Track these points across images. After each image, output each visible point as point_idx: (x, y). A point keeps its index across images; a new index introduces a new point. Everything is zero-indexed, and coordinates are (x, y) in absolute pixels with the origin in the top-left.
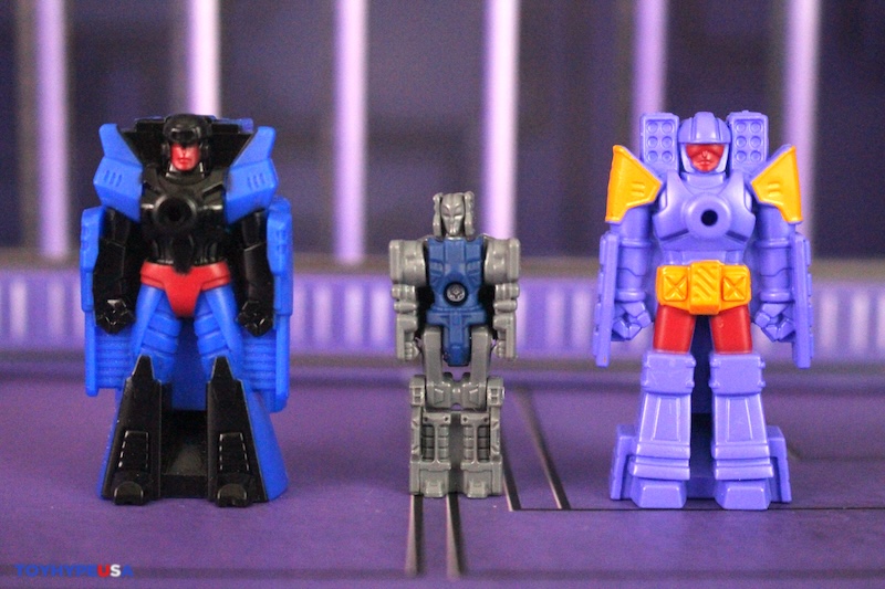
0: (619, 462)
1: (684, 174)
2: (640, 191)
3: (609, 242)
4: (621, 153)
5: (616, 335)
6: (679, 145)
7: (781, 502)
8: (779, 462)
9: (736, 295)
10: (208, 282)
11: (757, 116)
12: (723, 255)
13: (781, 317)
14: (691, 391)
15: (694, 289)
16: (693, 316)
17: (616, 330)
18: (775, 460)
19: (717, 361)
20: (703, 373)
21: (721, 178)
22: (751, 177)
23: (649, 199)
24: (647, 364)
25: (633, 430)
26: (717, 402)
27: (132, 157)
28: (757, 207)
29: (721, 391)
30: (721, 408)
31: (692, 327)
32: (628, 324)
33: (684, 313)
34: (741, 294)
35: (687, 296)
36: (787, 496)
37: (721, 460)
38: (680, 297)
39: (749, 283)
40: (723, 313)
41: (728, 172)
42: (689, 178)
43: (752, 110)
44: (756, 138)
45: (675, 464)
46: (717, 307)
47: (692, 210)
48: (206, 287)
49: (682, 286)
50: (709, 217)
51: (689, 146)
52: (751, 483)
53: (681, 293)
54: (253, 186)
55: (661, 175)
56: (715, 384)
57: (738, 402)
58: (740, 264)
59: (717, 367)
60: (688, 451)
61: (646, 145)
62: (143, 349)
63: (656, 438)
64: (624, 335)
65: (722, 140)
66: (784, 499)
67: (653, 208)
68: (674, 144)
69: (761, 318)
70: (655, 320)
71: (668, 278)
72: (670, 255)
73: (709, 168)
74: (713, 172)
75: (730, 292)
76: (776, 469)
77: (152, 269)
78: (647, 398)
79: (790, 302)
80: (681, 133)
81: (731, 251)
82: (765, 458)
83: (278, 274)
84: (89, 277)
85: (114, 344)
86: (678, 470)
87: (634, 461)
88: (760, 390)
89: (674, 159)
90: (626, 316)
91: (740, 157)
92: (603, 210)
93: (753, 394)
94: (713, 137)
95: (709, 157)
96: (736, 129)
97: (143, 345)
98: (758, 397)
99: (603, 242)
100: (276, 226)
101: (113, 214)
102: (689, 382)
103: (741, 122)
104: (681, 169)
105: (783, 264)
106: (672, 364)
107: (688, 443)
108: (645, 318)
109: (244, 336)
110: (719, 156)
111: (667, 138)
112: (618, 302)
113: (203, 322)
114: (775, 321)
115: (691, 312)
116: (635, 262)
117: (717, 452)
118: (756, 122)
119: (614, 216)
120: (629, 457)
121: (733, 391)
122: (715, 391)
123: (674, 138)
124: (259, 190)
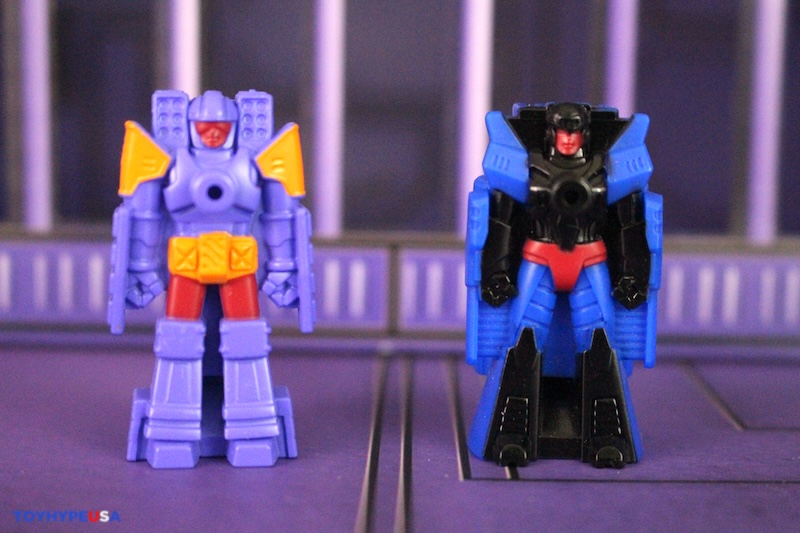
0: (134, 425)
1: (193, 150)
2: (151, 165)
3: (121, 215)
4: (131, 129)
5: (129, 303)
6: (189, 122)
7: (287, 458)
8: (286, 420)
9: (242, 265)
10: (590, 259)
11: (263, 95)
12: (231, 227)
13: (286, 285)
14: (201, 356)
15: (203, 260)
16: (203, 285)
17: (130, 298)
18: (281, 419)
19: (225, 327)
20: (213, 339)
21: (228, 155)
22: (256, 153)
23: (160, 173)
24: (159, 330)
25: (146, 394)
26: (226, 365)
27: (516, 142)
28: (263, 183)
29: (232, 356)
30: (231, 372)
31: (203, 296)
32: (142, 293)
33: (195, 282)
34: (248, 264)
35: (197, 265)
36: (293, 452)
37: (232, 420)
38: (189, 267)
39: (256, 252)
40: (232, 282)
41: (235, 148)
42: (197, 153)
43: (258, 89)
44: (261, 116)
45: (187, 425)
46: (225, 276)
47: (198, 185)
48: (587, 264)
49: (192, 256)
50: (215, 192)
51: (197, 123)
52: (258, 442)
53: (191, 263)
54: (632, 169)
55: (171, 150)
56: (223, 349)
57: (246, 365)
58: (247, 235)
59: (226, 333)
60: (199, 413)
61: (156, 122)
62: (524, 322)
63: (169, 402)
64: (138, 303)
65: (229, 118)
66: (290, 455)
67: (164, 182)
68: (184, 121)
69: (268, 286)
70: (167, 288)
71: (178, 249)
72: (180, 227)
73: (217, 144)
74: (220, 148)
75: (238, 262)
76: (283, 427)
77: (535, 246)
78: (160, 364)
79: (294, 271)
80: (191, 111)
81: (237, 223)
82: (270, 417)
83: (655, 252)
84: (478, 255)
85: (496, 316)
86: (190, 432)
87: (148, 423)
88: (266, 353)
89: (184, 135)
90: (140, 285)
91: (247, 134)
92: (116, 184)
93: (261, 357)
94: (219, 115)
95: (217, 133)
96: (244, 109)
97: (524, 317)
98: (265, 362)
99: (116, 215)
100: (654, 207)
101: (499, 196)
102: (200, 348)
103: (247, 101)
104: (191, 145)
105: (288, 235)
106: (183, 331)
107: (199, 405)
108: (158, 286)
109: (617, 309)
110: (226, 133)
111: (177, 115)
112: (131, 271)
113: (580, 296)
114: (281, 288)
115: (201, 281)
116: (147, 233)
117: (226, 413)
118: (261, 101)
119: (125, 190)
120: (144, 420)
121: (240, 355)
122: (225, 356)
123: (184, 115)
124: (637, 173)
